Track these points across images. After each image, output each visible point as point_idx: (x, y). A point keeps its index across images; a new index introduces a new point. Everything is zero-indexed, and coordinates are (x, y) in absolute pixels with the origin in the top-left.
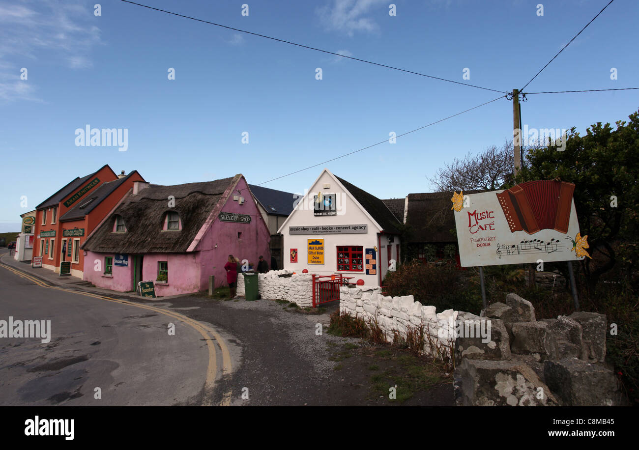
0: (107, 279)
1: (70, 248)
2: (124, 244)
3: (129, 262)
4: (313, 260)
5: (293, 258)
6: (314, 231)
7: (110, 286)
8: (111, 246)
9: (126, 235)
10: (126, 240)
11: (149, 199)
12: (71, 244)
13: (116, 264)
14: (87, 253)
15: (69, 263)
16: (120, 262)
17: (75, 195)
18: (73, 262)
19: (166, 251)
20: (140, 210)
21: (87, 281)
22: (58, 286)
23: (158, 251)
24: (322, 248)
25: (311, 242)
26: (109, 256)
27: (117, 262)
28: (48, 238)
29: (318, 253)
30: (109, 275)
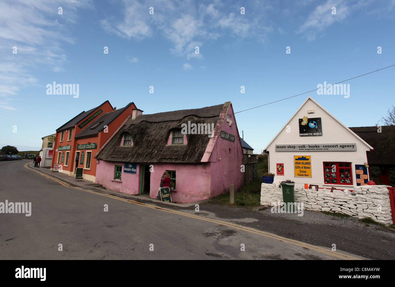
0: (116, 183)
1: (82, 158)
2: (133, 155)
3: (138, 170)
4: (300, 173)
5: (280, 171)
6: (300, 148)
7: (119, 189)
8: (121, 156)
9: (133, 148)
10: (134, 152)
11: (148, 122)
12: (84, 155)
13: (125, 171)
14: (99, 161)
15: (82, 169)
16: (129, 170)
17: (86, 121)
18: (85, 168)
19: (176, 162)
20: (142, 129)
21: (99, 184)
22: (79, 187)
23: (168, 162)
24: (309, 163)
25: (297, 158)
26: (119, 165)
27: (126, 169)
28: (64, 151)
29: (305, 168)
30: (119, 180)
